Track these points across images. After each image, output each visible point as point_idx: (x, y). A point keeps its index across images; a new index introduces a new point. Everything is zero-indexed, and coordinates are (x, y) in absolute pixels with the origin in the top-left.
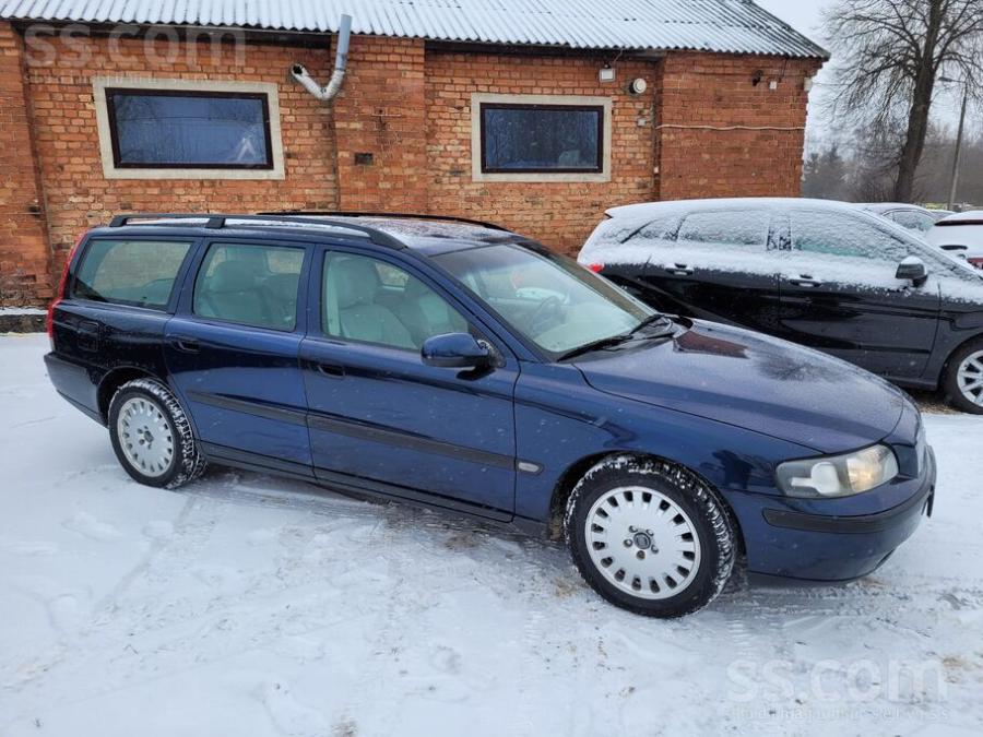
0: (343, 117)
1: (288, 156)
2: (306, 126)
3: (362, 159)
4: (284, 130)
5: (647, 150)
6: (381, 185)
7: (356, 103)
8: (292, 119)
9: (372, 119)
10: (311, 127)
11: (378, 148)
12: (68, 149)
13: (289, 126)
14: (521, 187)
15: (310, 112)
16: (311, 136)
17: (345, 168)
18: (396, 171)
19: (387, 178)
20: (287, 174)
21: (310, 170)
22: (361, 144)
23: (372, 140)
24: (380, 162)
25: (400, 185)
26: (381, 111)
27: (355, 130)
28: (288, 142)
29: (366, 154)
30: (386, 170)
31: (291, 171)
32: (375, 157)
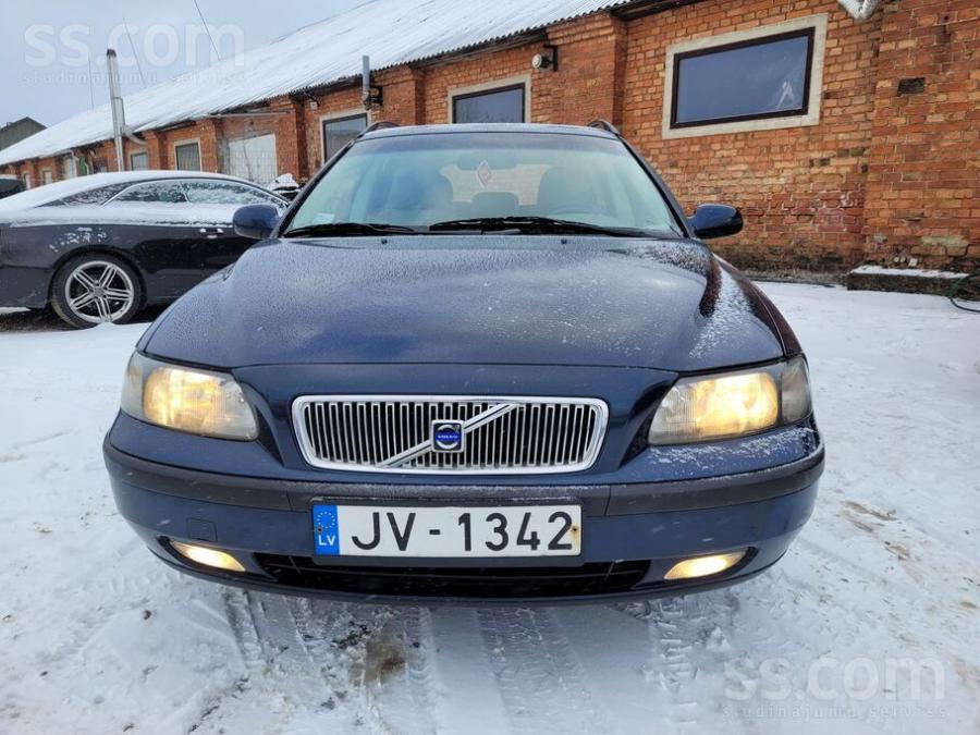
0: (891, 37)
1: (827, 96)
2: (854, 57)
3: (908, 87)
4: (827, 66)
6: (930, 119)
7: (913, 14)
8: (838, 51)
9: (930, 29)
10: (858, 58)
11: (934, 70)
13: (833, 61)
15: (861, 38)
16: (858, 68)
17: (886, 101)
18: (956, 97)
19: (940, 108)
20: (822, 117)
21: (850, 110)
22: (910, 67)
23: (928, 59)
24: (933, 88)
25: (960, 116)
26: (946, 18)
27: (906, 49)
28: (829, 79)
29: (915, 80)
30: (942, 98)
31: (827, 113)
32: (927, 81)
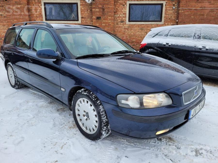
0: (94, 8)
1: (82, 18)
2: (86, 11)
3: (98, 18)
4: (81, 11)
5: (175, 15)
6: (103, 25)
7: (97, 4)
8: (83, 9)
9: (101, 8)
10: (87, 11)
11: (102, 16)
12: (36, 16)
13: (82, 11)
14: (139, 26)
15: (87, 7)
16: (87, 13)
17: (95, 20)
18: (106, 21)
19: (104, 23)
20: (82, 22)
21: (87, 21)
22: (98, 15)
23: (101, 13)
24: (102, 19)
25: (107, 25)
26: (103, 6)
27: (97, 11)
28: (82, 14)
29: (99, 17)
30: (104, 21)
31: (83, 21)
32: (101, 18)
